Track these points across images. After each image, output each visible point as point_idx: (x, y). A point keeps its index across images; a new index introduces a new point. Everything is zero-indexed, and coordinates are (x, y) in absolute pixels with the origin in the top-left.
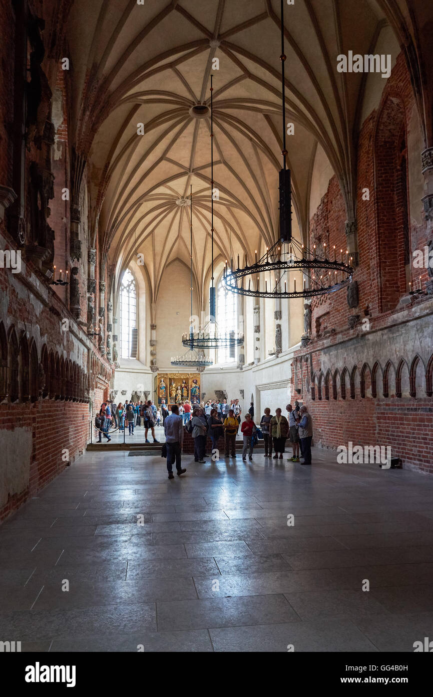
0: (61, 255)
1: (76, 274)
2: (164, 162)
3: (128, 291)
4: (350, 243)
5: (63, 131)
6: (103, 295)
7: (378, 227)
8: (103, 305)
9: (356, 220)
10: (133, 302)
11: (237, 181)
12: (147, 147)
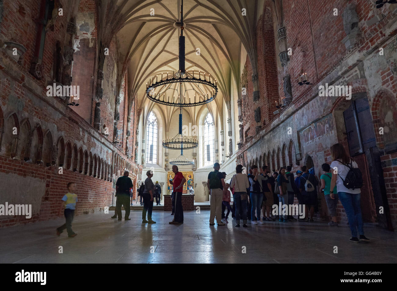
0: (90, 96)
1: (99, 106)
2: (163, 52)
3: (153, 126)
4: (255, 86)
5: (94, 33)
6: (130, 124)
7: (267, 75)
8: (129, 130)
9: (257, 74)
10: (155, 131)
11: (205, 61)
12: (153, 44)
